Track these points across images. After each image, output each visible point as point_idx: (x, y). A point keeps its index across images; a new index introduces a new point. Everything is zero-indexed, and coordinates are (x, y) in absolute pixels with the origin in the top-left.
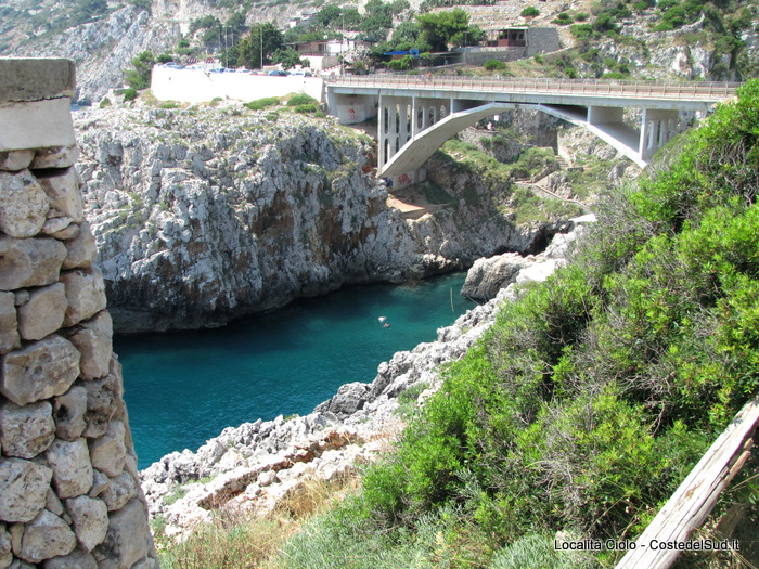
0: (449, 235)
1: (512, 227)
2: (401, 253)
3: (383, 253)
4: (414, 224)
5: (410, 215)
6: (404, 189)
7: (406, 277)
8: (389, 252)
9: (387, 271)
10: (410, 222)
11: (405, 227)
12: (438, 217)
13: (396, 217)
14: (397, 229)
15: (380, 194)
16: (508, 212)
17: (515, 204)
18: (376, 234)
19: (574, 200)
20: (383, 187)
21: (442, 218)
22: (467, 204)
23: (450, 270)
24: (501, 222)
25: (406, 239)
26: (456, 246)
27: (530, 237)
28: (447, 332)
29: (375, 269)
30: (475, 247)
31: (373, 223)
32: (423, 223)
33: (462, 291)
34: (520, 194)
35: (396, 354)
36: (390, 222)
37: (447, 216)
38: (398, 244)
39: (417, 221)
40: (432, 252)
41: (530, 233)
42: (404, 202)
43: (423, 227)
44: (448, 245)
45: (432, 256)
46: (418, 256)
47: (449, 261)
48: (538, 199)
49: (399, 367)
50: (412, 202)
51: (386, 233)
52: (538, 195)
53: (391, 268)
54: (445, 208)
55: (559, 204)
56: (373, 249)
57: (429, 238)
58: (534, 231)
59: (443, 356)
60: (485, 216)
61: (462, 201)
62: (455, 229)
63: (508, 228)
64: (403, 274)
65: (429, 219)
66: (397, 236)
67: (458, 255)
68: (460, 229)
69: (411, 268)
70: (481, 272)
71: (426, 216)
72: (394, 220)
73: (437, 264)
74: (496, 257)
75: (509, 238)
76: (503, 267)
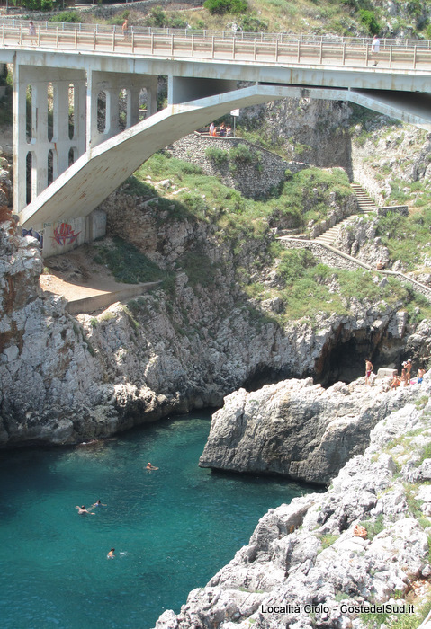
0: (161, 345)
1: (279, 328)
2: (72, 384)
3: (35, 385)
4: (94, 325)
5: (84, 308)
6: (65, 254)
7: (82, 433)
8: (48, 381)
9: (45, 420)
10: (85, 320)
11: (78, 331)
12: (136, 308)
13: (61, 311)
14: (64, 334)
15: (29, 265)
16: (267, 297)
17: (281, 280)
18: (20, 345)
19: (394, 270)
20: (33, 252)
21: (145, 312)
22: (192, 281)
23: (166, 415)
24: (255, 316)
25: (80, 354)
26: (176, 368)
27: (314, 346)
28: (293, 545)
29: (20, 418)
30: (211, 368)
31: (14, 324)
32: (109, 322)
33: (203, 457)
34: (290, 260)
35: (192, 594)
36: (49, 321)
37: (156, 306)
38: (65, 365)
39: (100, 318)
40: (130, 380)
41: (314, 338)
42: (67, 280)
43: (111, 329)
44: (160, 366)
45: (131, 388)
46: (104, 387)
47: (162, 398)
48: (326, 270)
49: (203, 618)
50: (83, 279)
51: (40, 343)
52: (325, 261)
53: (52, 415)
54: (149, 291)
55: (368, 280)
56: (16, 378)
57: (122, 351)
58: (322, 333)
59: (321, 593)
60: (225, 305)
61: (182, 277)
62: (171, 333)
63: (271, 329)
64: (76, 425)
65: (123, 313)
66: (63, 350)
67: (178, 385)
68: (179, 332)
69: (92, 413)
70: (241, 420)
71: (115, 308)
72: (56, 316)
73: (141, 404)
74: (268, 389)
75: (274, 348)
76: (285, 408)
